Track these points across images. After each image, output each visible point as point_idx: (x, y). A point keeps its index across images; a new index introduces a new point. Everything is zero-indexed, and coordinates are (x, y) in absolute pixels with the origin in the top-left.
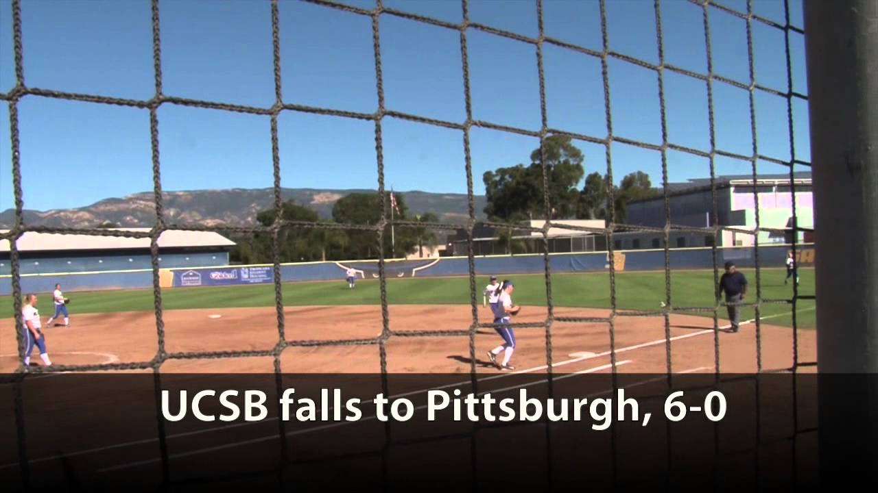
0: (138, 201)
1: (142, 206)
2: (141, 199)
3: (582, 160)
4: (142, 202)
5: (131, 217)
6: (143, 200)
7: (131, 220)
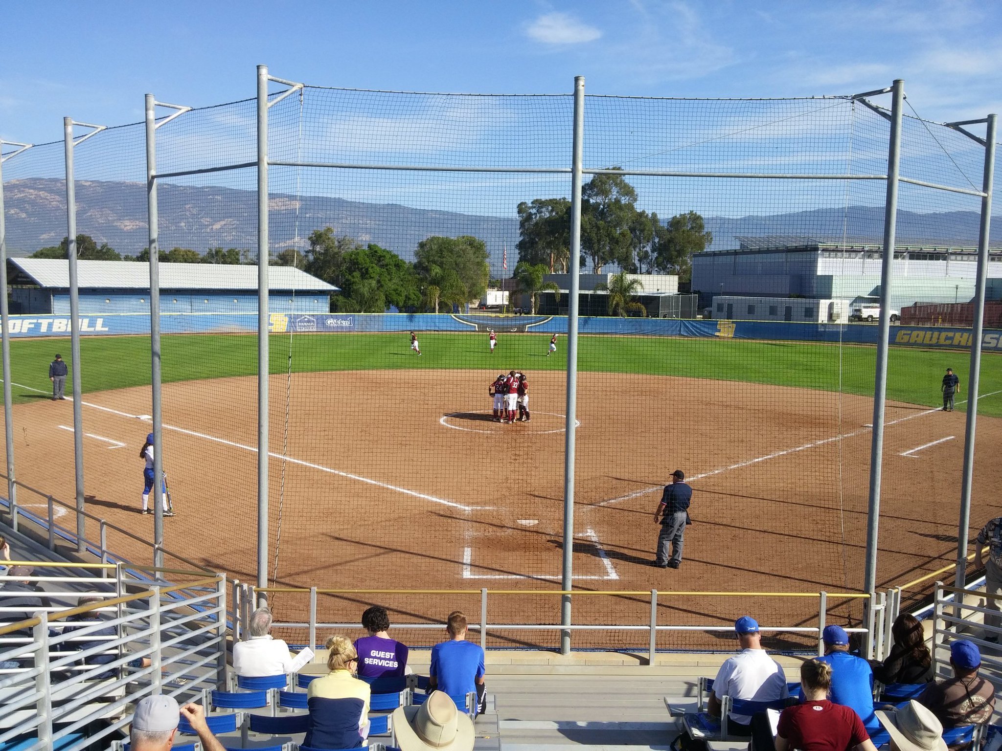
0: (27, 190)
1: (33, 197)
2: (30, 188)
3: (635, 200)
4: (31, 191)
5: (18, 211)
6: (35, 189)
7: (16, 213)
